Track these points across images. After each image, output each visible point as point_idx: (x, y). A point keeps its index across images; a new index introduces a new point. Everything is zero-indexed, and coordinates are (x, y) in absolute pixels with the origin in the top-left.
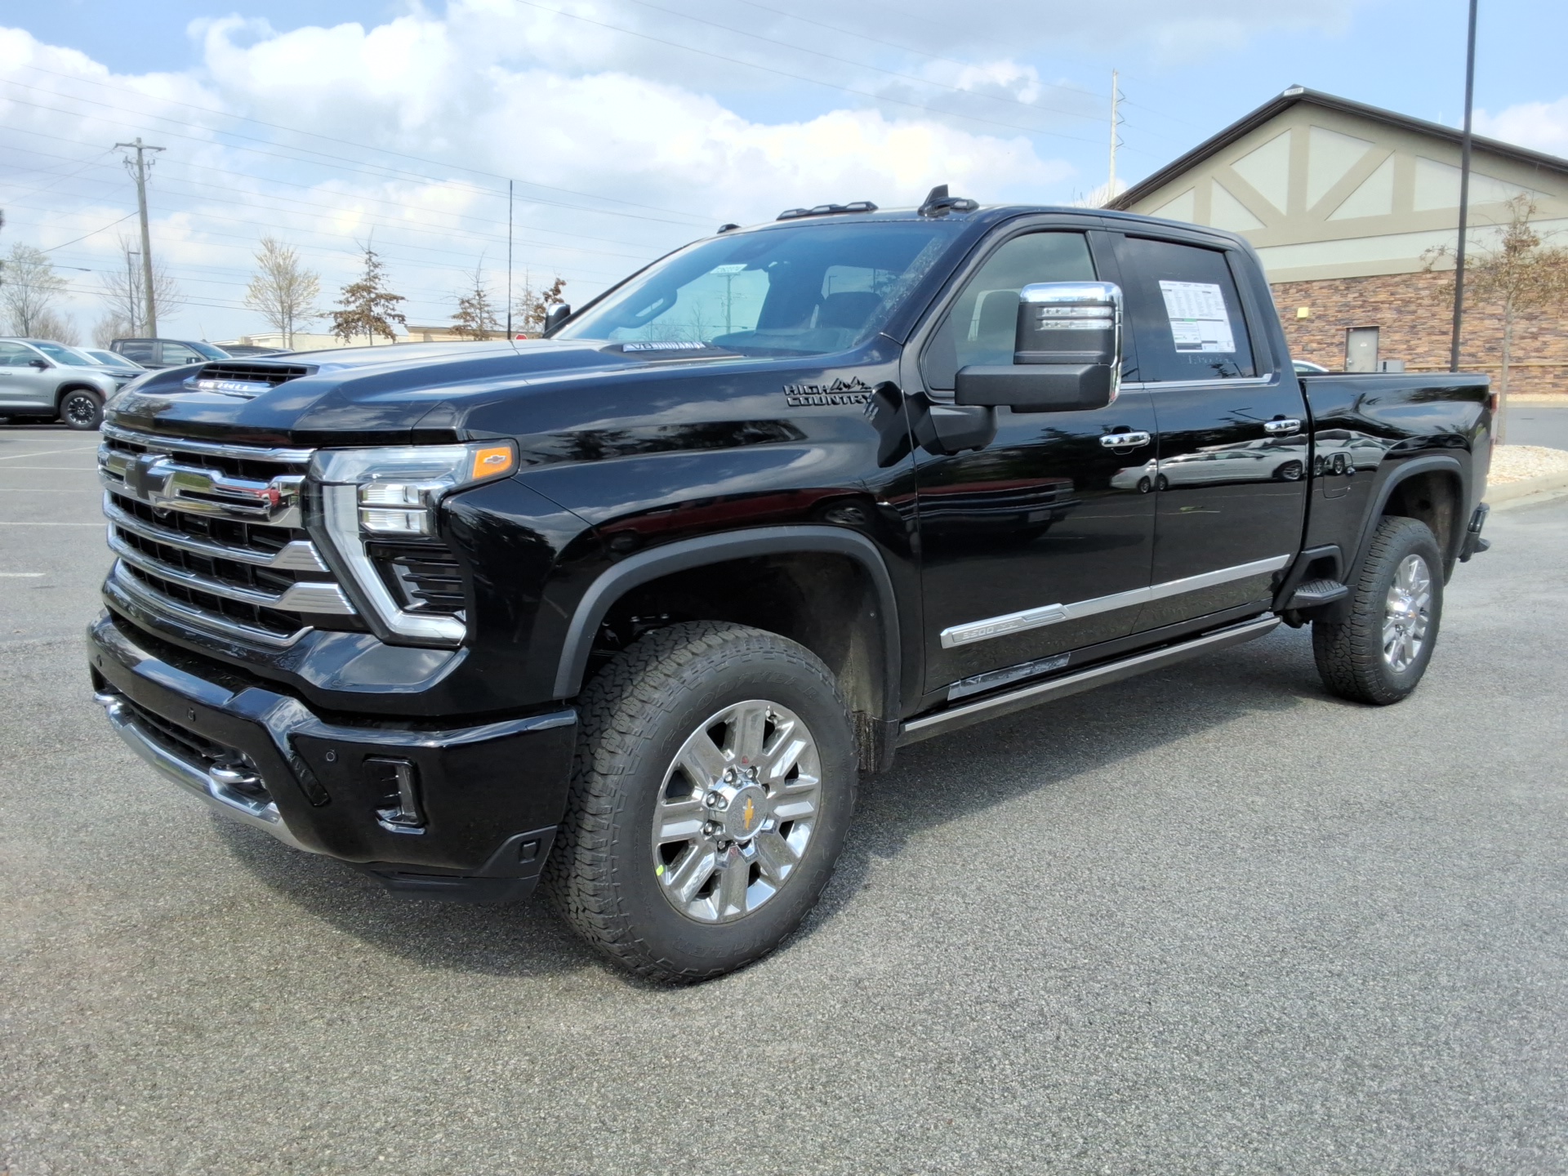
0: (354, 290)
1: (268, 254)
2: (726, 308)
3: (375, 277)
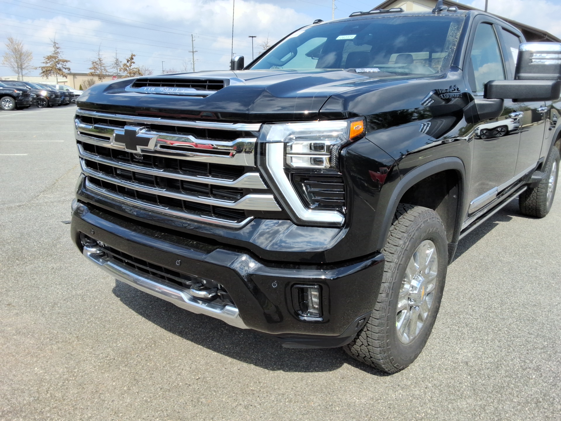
0: (49, 58)
1: (11, 44)
2: (193, 65)
3: (58, 53)
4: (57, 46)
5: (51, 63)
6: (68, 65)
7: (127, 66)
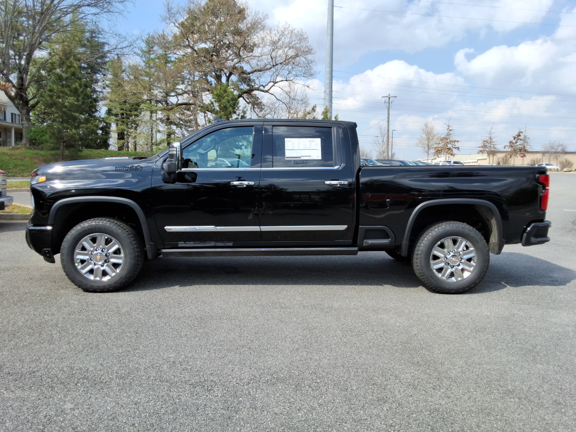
0: (442, 139)
1: (425, 128)
3: (450, 134)
4: (450, 128)
5: (443, 144)
6: (457, 145)
7: (513, 143)
